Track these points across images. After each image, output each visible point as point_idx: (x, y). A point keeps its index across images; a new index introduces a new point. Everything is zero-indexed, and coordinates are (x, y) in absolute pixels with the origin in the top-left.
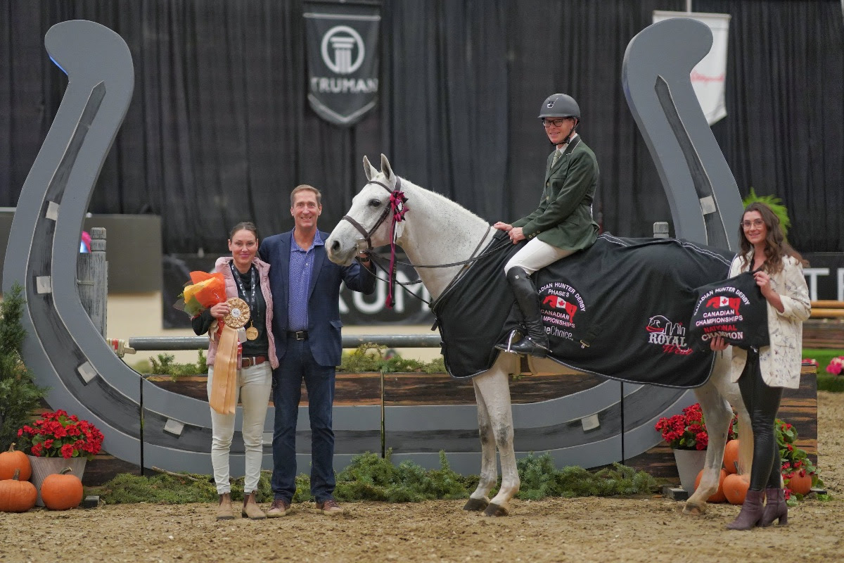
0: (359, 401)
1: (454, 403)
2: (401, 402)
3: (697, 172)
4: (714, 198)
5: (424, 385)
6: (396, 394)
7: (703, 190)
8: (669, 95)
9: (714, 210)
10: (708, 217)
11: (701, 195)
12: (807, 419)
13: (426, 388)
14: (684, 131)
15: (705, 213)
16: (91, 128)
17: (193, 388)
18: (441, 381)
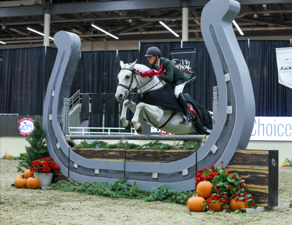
0: (119, 159)
1: (145, 162)
2: (130, 160)
3: (224, 63)
4: (229, 74)
5: (136, 154)
6: (129, 157)
7: (226, 71)
8: (214, 30)
9: (229, 79)
10: (227, 83)
11: (225, 73)
12: (264, 176)
13: (137, 155)
14: (219, 46)
15: (226, 81)
16: (62, 65)
17: (81, 152)
18: (141, 153)
